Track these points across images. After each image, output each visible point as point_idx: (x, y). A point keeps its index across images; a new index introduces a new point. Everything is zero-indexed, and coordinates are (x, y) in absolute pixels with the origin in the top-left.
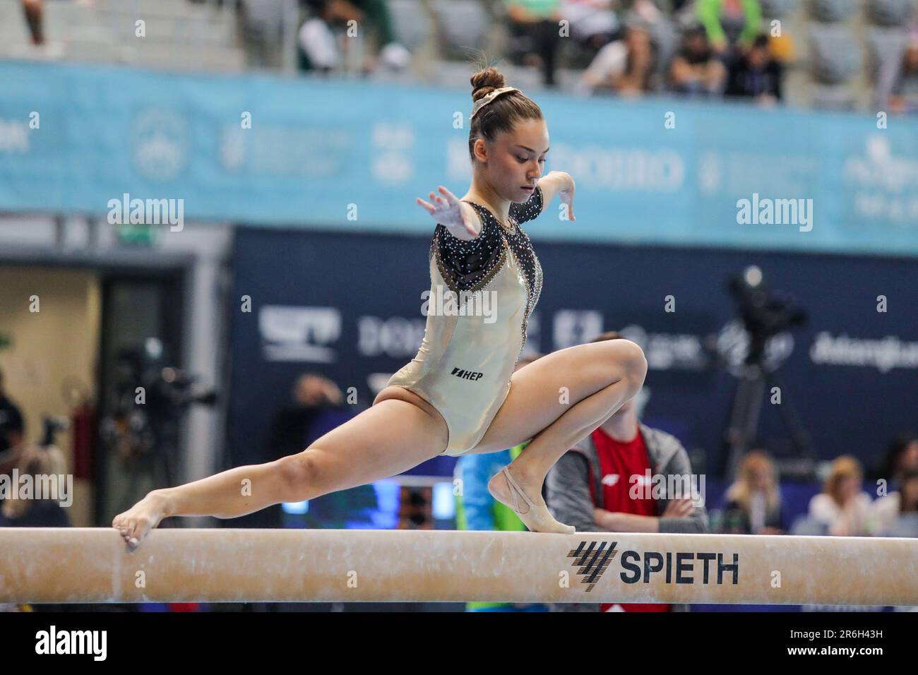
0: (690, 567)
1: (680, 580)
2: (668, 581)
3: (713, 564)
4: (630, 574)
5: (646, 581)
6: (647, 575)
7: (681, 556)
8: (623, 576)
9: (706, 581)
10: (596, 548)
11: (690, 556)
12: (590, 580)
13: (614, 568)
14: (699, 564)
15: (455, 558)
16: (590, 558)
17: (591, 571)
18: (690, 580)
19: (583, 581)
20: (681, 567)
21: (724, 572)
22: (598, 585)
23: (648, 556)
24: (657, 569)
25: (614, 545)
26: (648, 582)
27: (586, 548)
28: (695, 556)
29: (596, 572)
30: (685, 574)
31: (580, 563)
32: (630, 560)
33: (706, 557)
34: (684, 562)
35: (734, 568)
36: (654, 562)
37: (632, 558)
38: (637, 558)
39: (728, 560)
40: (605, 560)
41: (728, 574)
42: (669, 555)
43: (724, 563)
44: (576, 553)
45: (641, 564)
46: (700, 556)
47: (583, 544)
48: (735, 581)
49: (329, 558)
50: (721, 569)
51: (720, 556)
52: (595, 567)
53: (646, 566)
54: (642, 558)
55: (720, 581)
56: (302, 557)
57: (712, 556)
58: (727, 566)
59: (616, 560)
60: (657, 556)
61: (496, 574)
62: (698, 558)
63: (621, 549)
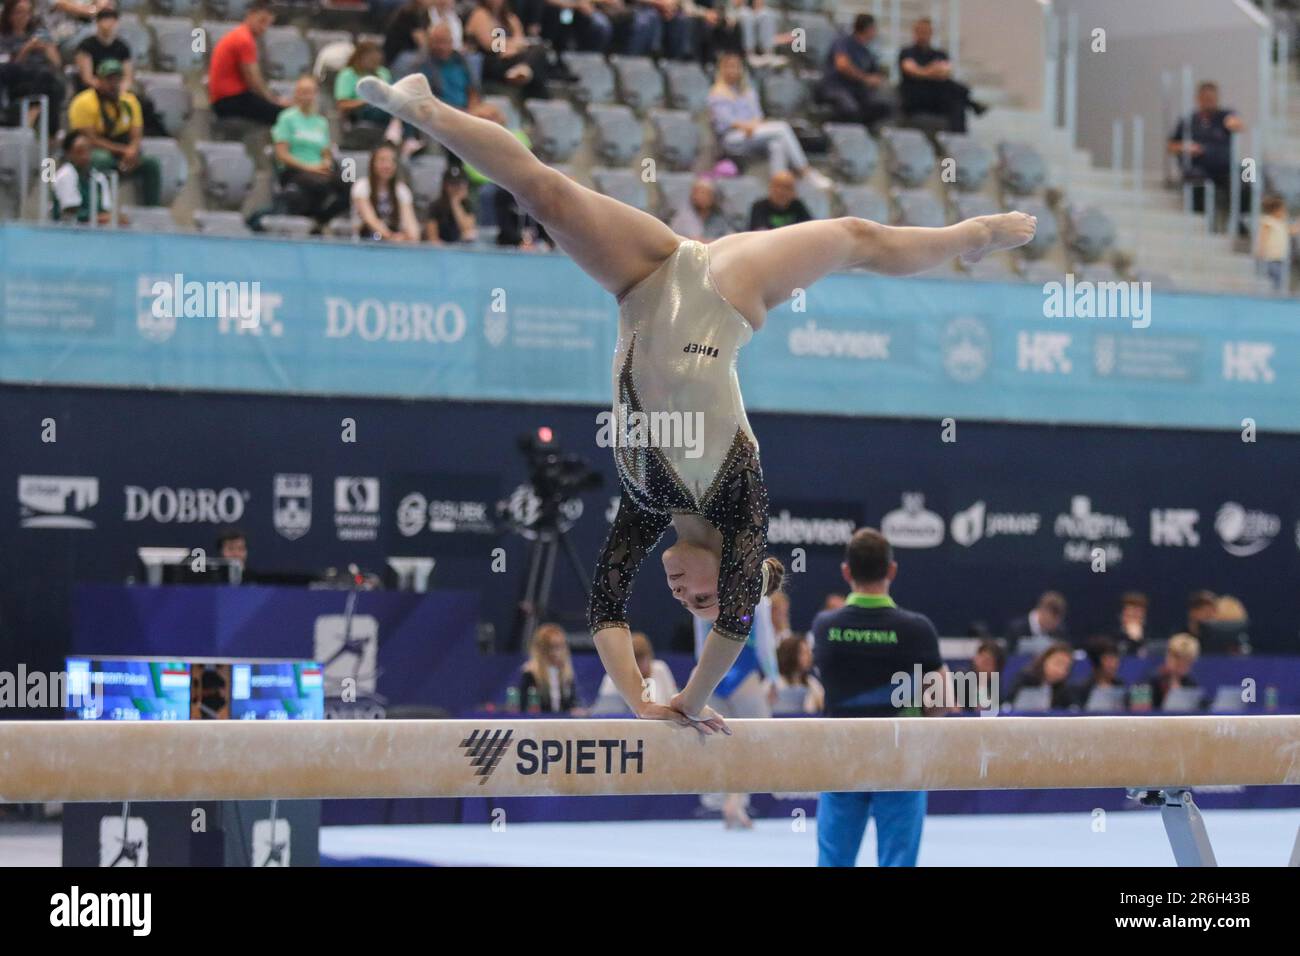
0: (591, 756)
1: (582, 770)
2: (568, 771)
3: (616, 752)
4: (527, 764)
5: (545, 771)
7: (582, 744)
8: (520, 767)
9: (608, 771)
10: (490, 736)
11: (591, 744)
12: (484, 772)
13: (510, 758)
14: (600, 753)
16: (483, 748)
17: (486, 762)
18: (591, 770)
19: (477, 773)
20: (582, 756)
21: (628, 760)
22: (493, 777)
23: (547, 744)
24: (556, 758)
25: (510, 732)
26: (546, 773)
27: (479, 736)
28: (597, 743)
29: (491, 762)
30: (586, 763)
31: (473, 754)
32: (527, 749)
33: (608, 745)
34: (585, 750)
35: (638, 755)
36: (552, 751)
37: (529, 747)
38: (534, 747)
39: (632, 748)
40: (500, 750)
41: (631, 763)
42: (569, 743)
43: (629, 750)
44: (468, 743)
45: (538, 753)
46: (603, 743)
47: (476, 732)
48: (640, 770)
50: (625, 756)
51: (624, 742)
52: (489, 757)
53: (545, 754)
54: (540, 746)
55: (623, 770)
57: (615, 743)
58: (631, 753)
59: (512, 748)
60: (556, 744)
61: (382, 766)
62: (600, 746)
63: (516, 738)
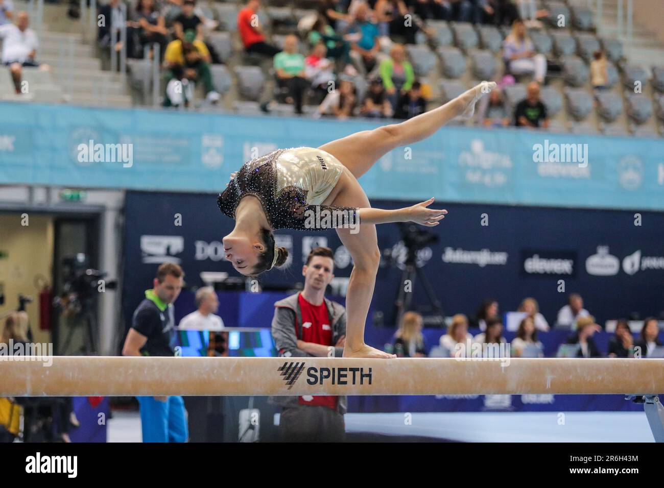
0: (345, 376)
1: (340, 383)
2: (333, 383)
3: (358, 374)
4: (312, 380)
5: (321, 383)
6: (321, 380)
7: (340, 370)
8: (308, 381)
9: (354, 383)
10: (293, 366)
11: (345, 370)
12: (290, 383)
13: (303, 376)
14: (350, 374)
15: (215, 371)
16: (290, 371)
17: (291, 378)
18: (345, 383)
19: (287, 384)
20: (340, 376)
21: (364, 378)
22: (294, 386)
23: (322, 370)
24: (327, 377)
25: (303, 364)
26: (322, 384)
27: (288, 366)
28: (348, 369)
29: (294, 379)
30: (342, 379)
31: (285, 374)
32: (312, 372)
33: (354, 370)
34: (342, 373)
35: (369, 376)
36: (325, 373)
37: (313, 371)
38: (316, 371)
39: (366, 372)
40: (298, 373)
41: (366, 379)
42: (334, 369)
43: (364, 373)
44: (282, 369)
45: (318, 374)
46: (351, 369)
47: (286, 364)
48: (370, 383)
49: (146, 372)
50: (362, 376)
51: (362, 369)
52: (293, 376)
53: (321, 375)
54: (319, 371)
55: (362, 383)
56: (130, 371)
57: (358, 370)
58: (366, 374)
59: (305, 372)
60: (327, 370)
61: (238, 380)
62: (350, 371)
63: (307, 366)
